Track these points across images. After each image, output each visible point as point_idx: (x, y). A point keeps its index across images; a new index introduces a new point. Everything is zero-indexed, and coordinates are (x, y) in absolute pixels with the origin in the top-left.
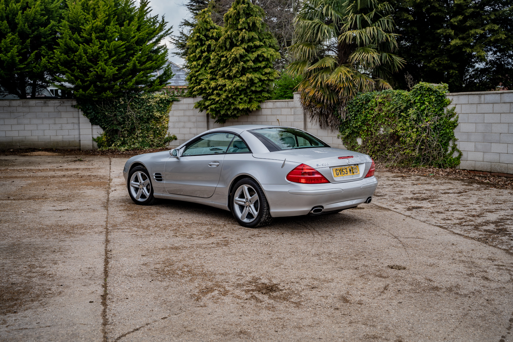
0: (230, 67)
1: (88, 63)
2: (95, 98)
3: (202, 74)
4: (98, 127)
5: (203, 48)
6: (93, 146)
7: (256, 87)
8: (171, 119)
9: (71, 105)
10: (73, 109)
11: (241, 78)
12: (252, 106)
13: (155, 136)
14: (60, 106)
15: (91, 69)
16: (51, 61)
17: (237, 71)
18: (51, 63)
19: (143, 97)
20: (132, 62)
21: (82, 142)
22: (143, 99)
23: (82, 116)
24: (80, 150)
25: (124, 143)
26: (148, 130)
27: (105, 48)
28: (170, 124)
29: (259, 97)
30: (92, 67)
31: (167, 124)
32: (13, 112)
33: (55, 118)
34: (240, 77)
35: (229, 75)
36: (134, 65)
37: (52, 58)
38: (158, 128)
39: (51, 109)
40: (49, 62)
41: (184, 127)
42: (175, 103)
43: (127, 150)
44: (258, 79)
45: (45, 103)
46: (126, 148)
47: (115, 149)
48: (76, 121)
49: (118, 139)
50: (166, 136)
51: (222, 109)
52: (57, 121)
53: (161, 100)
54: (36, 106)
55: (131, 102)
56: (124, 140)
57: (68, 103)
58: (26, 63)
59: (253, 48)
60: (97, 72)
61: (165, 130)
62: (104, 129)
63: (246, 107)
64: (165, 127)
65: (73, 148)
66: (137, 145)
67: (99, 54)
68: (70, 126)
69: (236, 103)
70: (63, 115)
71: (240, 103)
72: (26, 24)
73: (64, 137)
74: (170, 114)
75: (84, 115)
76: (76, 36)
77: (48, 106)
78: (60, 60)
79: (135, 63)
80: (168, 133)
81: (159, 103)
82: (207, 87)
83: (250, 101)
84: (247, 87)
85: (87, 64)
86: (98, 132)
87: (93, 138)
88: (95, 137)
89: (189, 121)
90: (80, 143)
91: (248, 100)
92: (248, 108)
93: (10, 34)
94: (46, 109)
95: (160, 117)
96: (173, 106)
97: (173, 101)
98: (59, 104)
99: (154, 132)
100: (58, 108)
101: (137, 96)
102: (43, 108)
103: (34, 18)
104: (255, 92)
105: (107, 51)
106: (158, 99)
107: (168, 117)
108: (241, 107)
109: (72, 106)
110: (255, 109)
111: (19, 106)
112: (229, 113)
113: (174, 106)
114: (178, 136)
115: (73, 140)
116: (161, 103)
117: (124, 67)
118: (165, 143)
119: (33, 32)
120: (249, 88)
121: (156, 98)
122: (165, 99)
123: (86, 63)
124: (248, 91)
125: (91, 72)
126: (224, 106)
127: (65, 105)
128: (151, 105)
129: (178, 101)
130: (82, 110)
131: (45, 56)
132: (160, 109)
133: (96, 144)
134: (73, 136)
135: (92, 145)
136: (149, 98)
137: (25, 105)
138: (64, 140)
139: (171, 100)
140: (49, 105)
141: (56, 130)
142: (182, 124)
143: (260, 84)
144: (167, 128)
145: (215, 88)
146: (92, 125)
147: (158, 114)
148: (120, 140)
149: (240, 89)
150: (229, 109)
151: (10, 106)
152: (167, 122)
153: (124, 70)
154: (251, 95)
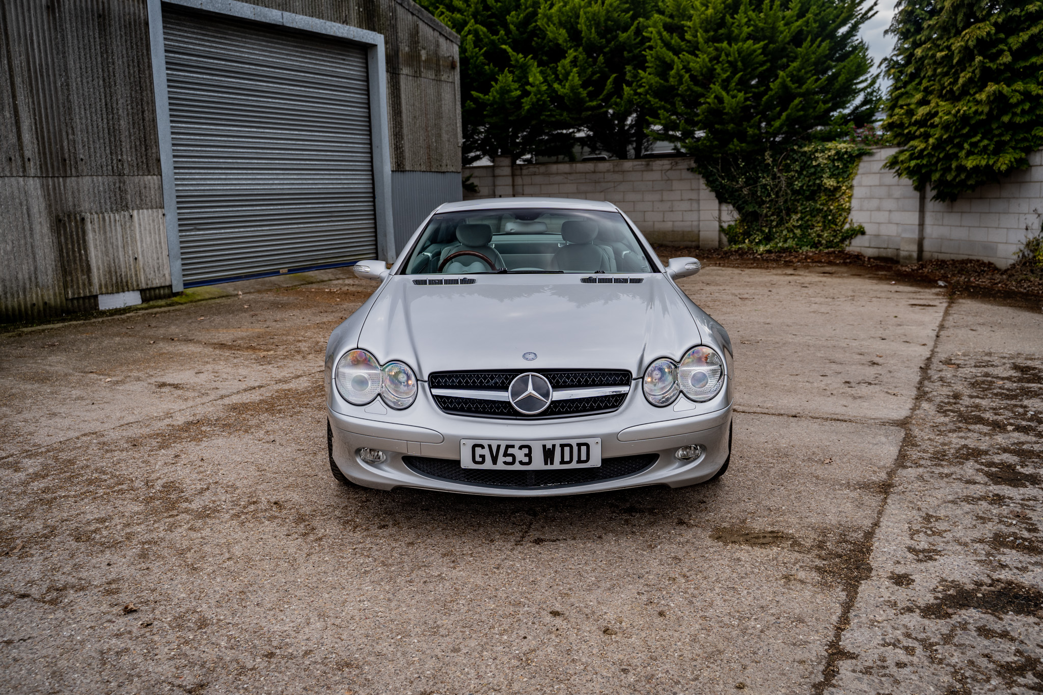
0: (956, 72)
1: (696, 88)
2: (717, 153)
3: (906, 93)
4: (731, 207)
5: (918, 37)
6: (720, 241)
7: (1015, 114)
8: (857, 192)
9: (686, 167)
10: (690, 175)
11: (977, 96)
12: (1001, 160)
13: (825, 226)
14: (671, 169)
15: (702, 100)
16: (639, 91)
17: (971, 80)
18: (640, 94)
19: (806, 149)
20: (779, 80)
21: (702, 234)
22: (805, 152)
23: (704, 187)
24: (698, 247)
25: (768, 239)
26: (815, 212)
27: (723, 57)
28: (855, 203)
29: (1025, 139)
30: (703, 95)
31: (850, 202)
32: (599, 182)
33: (662, 190)
34: (975, 93)
35: (951, 89)
36: (784, 86)
37: (641, 86)
38: (831, 211)
39: (656, 175)
40: (636, 93)
41: (879, 209)
42: (865, 158)
43: (769, 252)
44: (1021, 93)
45: (648, 165)
46: (768, 247)
47: (749, 249)
48: (694, 196)
49: (757, 230)
50: (847, 226)
51: (934, 168)
52: (666, 195)
53: (838, 153)
54: (633, 171)
55: (785, 159)
56: (769, 231)
57: (684, 165)
58: (601, 97)
59: (1024, 22)
60: (709, 103)
61: (844, 214)
62: (739, 209)
63: (984, 163)
64: (843, 209)
65: (689, 244)
66: (790, 243)
67: (715, 69)
68: (685, 205)
69: (962, 154)
70: (676, 185)
71: (969, 154)
72: (593, 30)
73: (677, 224)
74: (855, 183)
75: (707, 185)
76: (675, 40)
77: (652, 170)
78: (650, 88)
79: (784, 81)
80: (849, 220)
81: (833, 161)
82: (906, 121)
83: (999, 150)
84: (989, 114)
85: (692, 91)
86: (730, 216)
87: (721, 227)
88: (725, 225)
89: (889, 196)
90: (699, 235)
91: (991, 148)
92: (987, 165)
93: (571, 51)
94: (648, 176)
95: (837, 189)
96: (862, 165)
97: (861, 154)
98: (668, 167)
99: (825, 217)
100: (668, 173)
101: (796, 147)
102: (645, 173)
103: (608, 18)
104: (1011, 127)
105: (728, 62)
106: (833, 152)
107: (851, 187)
108: (970, 163)
109: (688, 169)
110: (1004, 167)
111: (608, 171)
112: (949, 178)
113: (864, 166)
114: (868, 228)
115: (689, 229)
116: (838, 160)
117: (765, 93)
118: (843, 240)
119: (609, 42)
120: (998, 117)
121: (830, 150)
122: (846, 152)
123: (689, 89)
124: (994, 126)
125: (701, 104)
126: (936, 163)
127: (679, 167)
128: (819, 165)
129: (870, 154)
130: (703, 177)
131: (632, 82)
132: (836, 172)
133: (725, 239)
134: (688, 223)
135: (717, 239)
136: (816, 151)
137: (616, 169)
138: (675, 229)
139: (857, 152)
140: (654, 168)
141: (664, 212)
142: (874, 203)
143: (1027, 106)
144: (849, 210)
145: (921, 123)
146: (720, 203)
147: (830, 183)
148: (762, 232)
149: (973, 122)
150: (948, 169)
151: (594, 172)
152: (850, 197)
153: (764, 99)
154: (1001, 135)
